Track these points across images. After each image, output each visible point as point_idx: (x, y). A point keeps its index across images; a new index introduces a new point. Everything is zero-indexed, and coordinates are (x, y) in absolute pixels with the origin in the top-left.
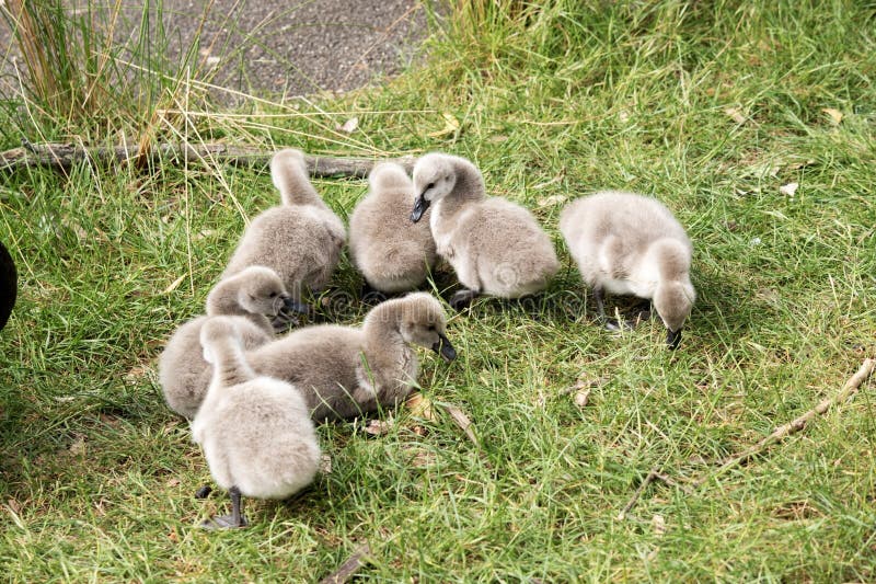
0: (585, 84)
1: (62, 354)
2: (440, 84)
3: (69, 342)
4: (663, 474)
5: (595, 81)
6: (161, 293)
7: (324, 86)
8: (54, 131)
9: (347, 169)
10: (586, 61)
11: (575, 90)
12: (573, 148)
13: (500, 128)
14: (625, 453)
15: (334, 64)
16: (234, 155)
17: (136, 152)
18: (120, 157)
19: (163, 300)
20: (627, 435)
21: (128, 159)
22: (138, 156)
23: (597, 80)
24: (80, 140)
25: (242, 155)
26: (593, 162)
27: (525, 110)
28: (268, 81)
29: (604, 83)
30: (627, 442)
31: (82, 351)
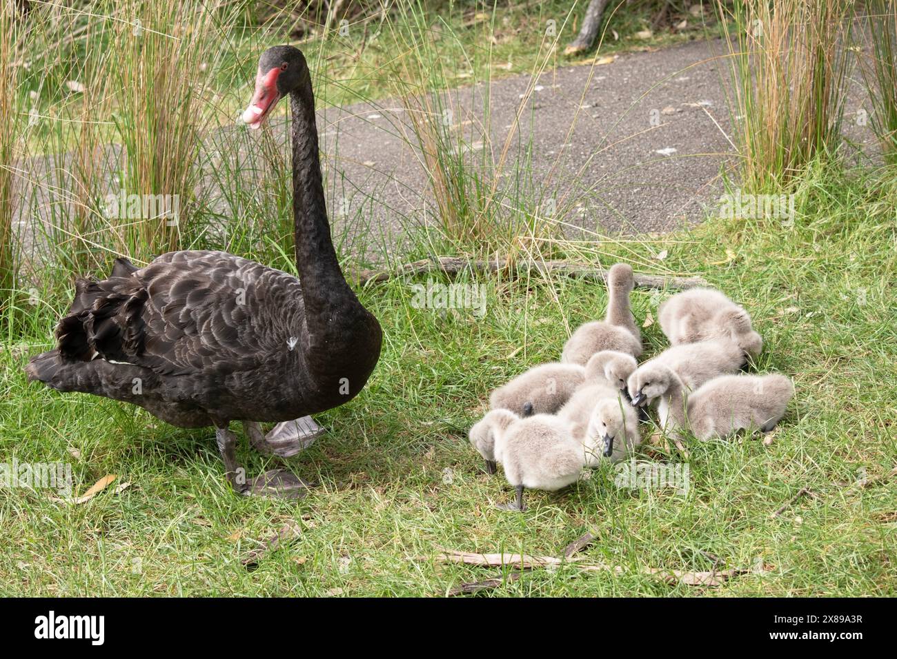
0: (827, 233)
1: (429, 394)
2: (730, 230)
3: (436, 386)
4: (811, 491)
5: (835, 232)
6: (503, 358)
7: (653, 230)
8: (452, 249)
9: (650, 283)
10: (830, 218)
11: (820, 238)
12: (811, 277)
13: (763, 260)
14: (789, 477)
15: (664, 215)
16: (572, 270)
17: (503, 266)
18: (493, 269)
19: (503, 363)
20: (792, 465)
21: (498, 270)
22: (505, 267)
23: (838, 231)
24: (467, 255)
25: (577, 270)
26: (823, 286)
27: (783, 250)
28: (615, 225)
29: (841, 234)
30: (793, 469)
31: (443, 393)
